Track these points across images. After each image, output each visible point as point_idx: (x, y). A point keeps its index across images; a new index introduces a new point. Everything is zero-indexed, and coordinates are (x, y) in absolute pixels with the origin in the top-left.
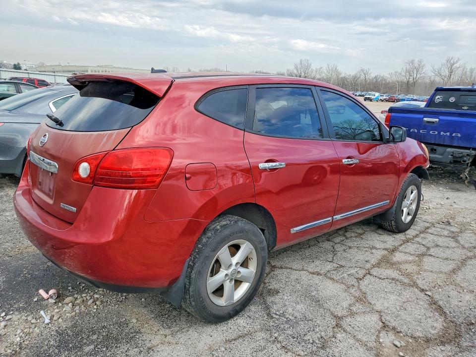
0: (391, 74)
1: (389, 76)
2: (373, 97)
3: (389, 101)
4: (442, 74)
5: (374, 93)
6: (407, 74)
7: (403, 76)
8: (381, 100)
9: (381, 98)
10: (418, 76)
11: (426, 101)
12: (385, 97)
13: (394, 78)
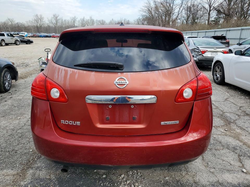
0: (27, 22)
1: (26, 23)
2: (24, 35)
3: (34, 37)
4: (53, 22)
5: (24, 33)
6: (36, 22)
7: (34, 23)
8: (29, 36)
9: (29, 35)
10: (42, 23)
11: (58, 37)
12: (30, 35)
13: (30, 24)
